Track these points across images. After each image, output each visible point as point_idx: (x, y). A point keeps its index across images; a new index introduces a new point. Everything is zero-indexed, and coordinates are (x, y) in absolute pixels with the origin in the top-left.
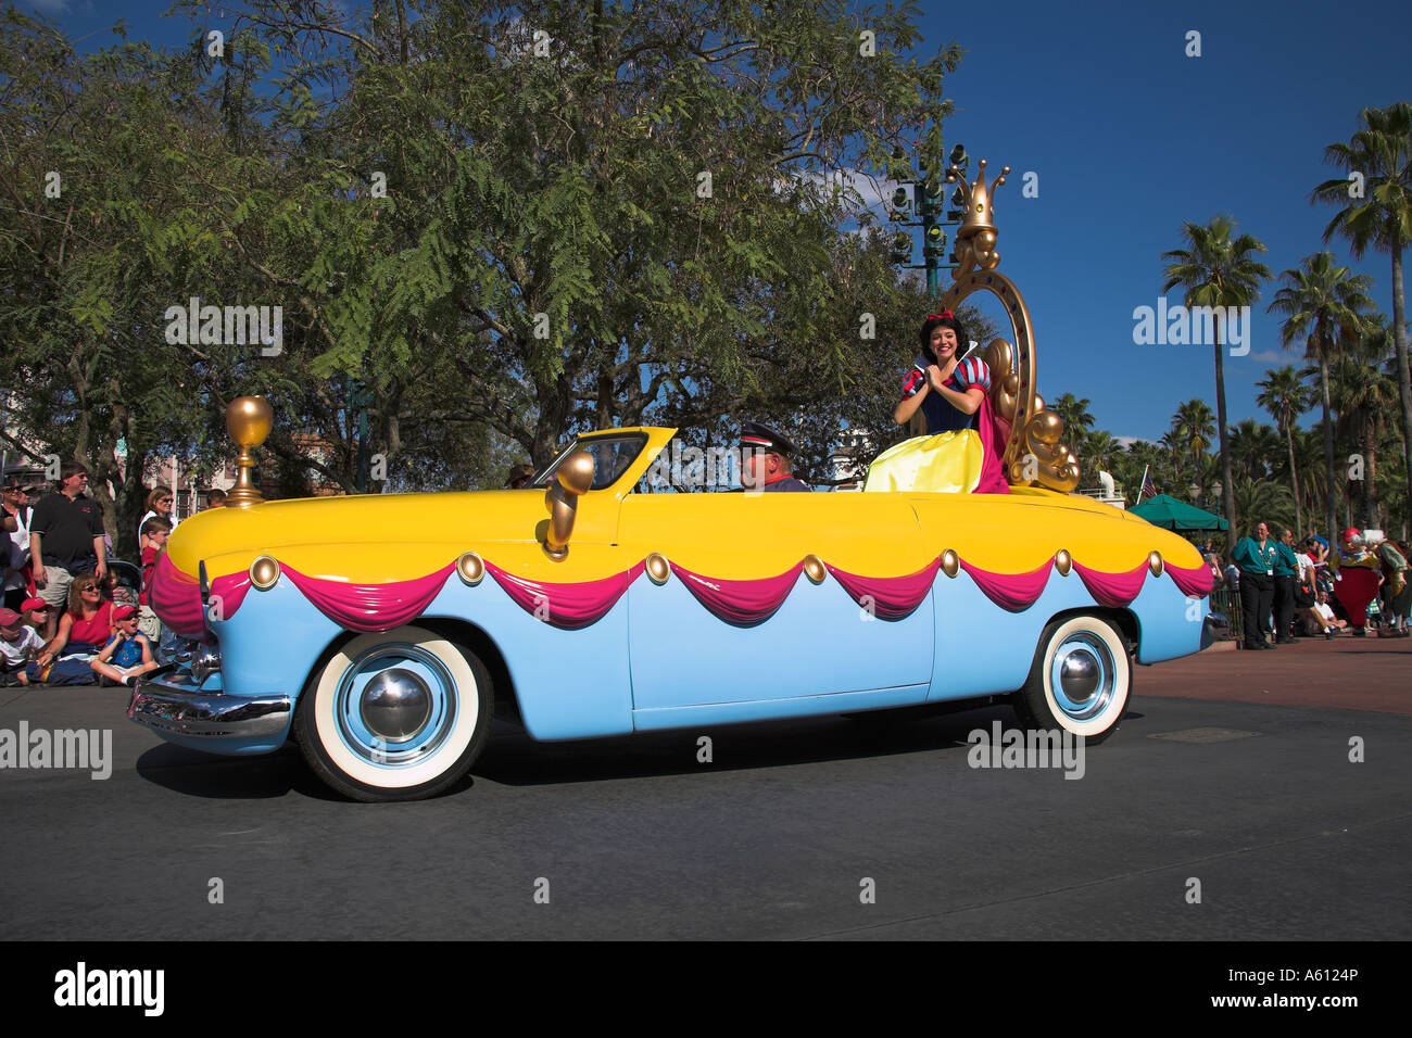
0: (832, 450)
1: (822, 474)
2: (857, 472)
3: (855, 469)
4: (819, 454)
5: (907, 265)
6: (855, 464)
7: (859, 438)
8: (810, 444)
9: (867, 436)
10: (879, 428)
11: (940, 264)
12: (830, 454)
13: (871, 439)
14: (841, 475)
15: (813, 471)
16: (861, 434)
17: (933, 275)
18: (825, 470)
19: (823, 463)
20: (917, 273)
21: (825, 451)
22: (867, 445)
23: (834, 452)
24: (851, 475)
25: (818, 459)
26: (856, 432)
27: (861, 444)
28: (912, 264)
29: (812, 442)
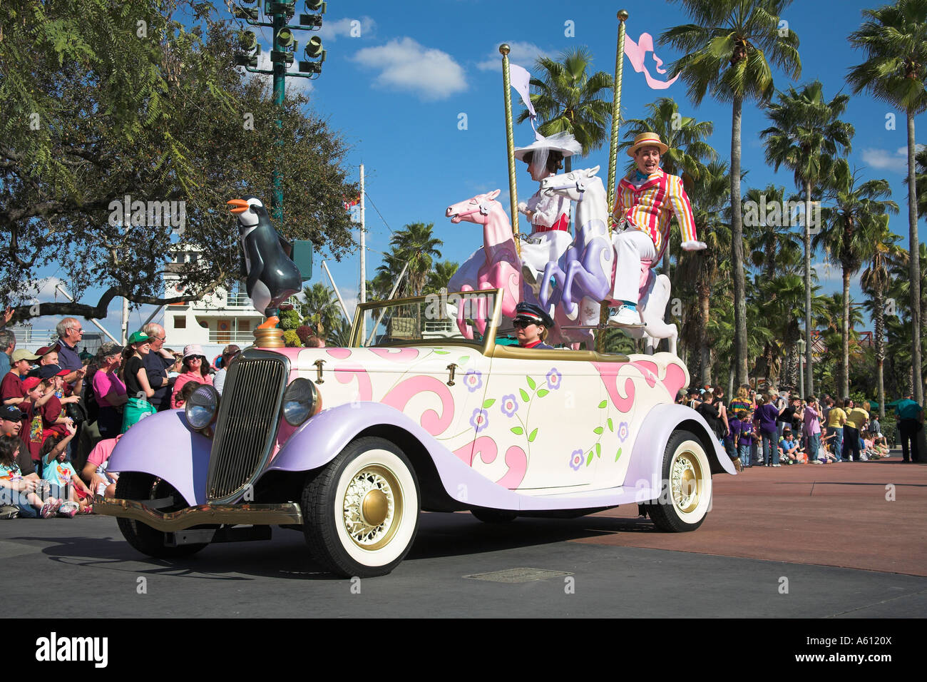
0: (160, 266)
1: (148, 291)
2: (188, 291)
3: (186, 288)
4: (145, 269)
5: (252, 68)
6: (186, 282)
7: (191, 253)
8: (135, 258)
9: (200, 253)
10: (214, 244)
11: (289, 71)
12: (158, 270)
13: (204, 254)
14: (171, 293)
15: (137, 287)
16: (194, 250)
17: (281, 83)
18: (151, 287)
19: (150, 279)
20: (262, 78)
21: (150, 268)
22: (200, 262)
23: (164, 268)
24: (180, 294)
25: (143, 274)
26: (188, 248)
27: (194, 261)
28: (258, 68)
29: (138, 255)
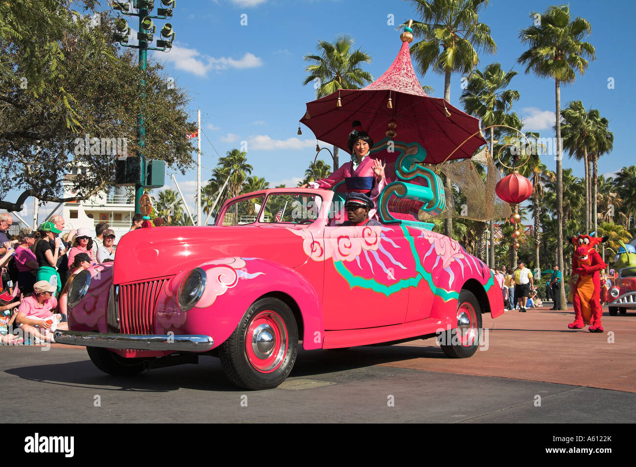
0: (60, 176)
1: (52, 194)
2: (79, 194)
3: (78, 191)
4: (50, 178)
5: (125, 44)
6: (78, 187)
7: (82, 168)
8: (43, 170)
9: (88, 168)
10: (98, 162)
11: (149, 46)
12: (59, 179)
13: (91, 169)
14: (68, 194)
15: (44, 190)
16: (84, 165)
17: (144, 54)
18: (54, 190)
19: (53, 185)
20: (132, 51)
21: (54, 177)
22: (88, 174)
23: (63, 178)
24: (74, 196)
25: (48, 181)
26: (80, 164)
27: (84, 173)
28: (129, 44)
29: (45, 168)
